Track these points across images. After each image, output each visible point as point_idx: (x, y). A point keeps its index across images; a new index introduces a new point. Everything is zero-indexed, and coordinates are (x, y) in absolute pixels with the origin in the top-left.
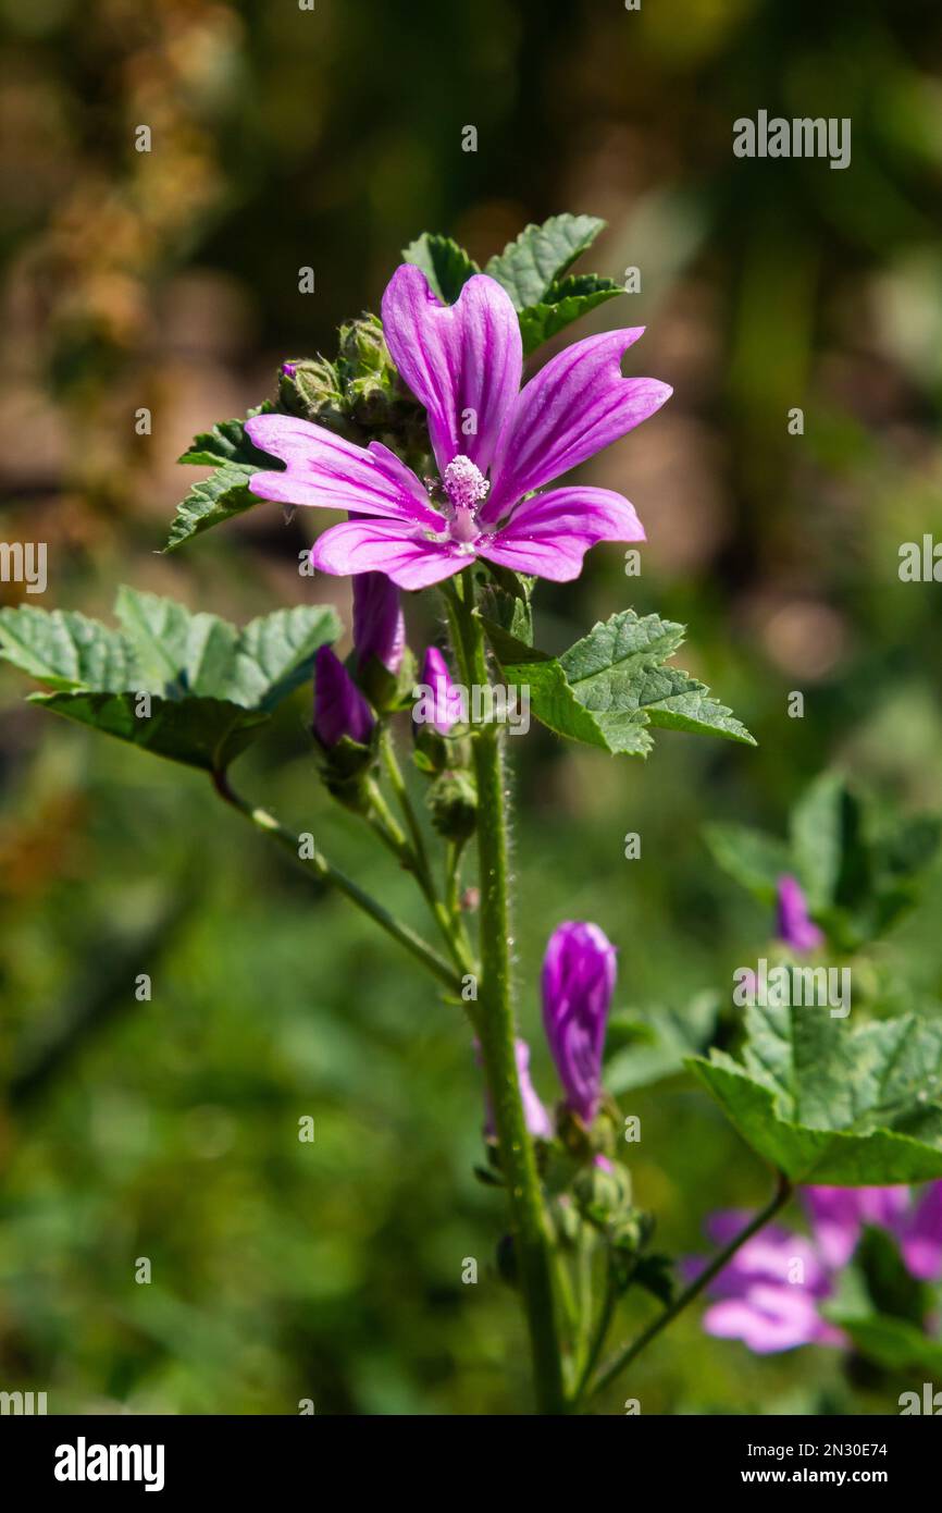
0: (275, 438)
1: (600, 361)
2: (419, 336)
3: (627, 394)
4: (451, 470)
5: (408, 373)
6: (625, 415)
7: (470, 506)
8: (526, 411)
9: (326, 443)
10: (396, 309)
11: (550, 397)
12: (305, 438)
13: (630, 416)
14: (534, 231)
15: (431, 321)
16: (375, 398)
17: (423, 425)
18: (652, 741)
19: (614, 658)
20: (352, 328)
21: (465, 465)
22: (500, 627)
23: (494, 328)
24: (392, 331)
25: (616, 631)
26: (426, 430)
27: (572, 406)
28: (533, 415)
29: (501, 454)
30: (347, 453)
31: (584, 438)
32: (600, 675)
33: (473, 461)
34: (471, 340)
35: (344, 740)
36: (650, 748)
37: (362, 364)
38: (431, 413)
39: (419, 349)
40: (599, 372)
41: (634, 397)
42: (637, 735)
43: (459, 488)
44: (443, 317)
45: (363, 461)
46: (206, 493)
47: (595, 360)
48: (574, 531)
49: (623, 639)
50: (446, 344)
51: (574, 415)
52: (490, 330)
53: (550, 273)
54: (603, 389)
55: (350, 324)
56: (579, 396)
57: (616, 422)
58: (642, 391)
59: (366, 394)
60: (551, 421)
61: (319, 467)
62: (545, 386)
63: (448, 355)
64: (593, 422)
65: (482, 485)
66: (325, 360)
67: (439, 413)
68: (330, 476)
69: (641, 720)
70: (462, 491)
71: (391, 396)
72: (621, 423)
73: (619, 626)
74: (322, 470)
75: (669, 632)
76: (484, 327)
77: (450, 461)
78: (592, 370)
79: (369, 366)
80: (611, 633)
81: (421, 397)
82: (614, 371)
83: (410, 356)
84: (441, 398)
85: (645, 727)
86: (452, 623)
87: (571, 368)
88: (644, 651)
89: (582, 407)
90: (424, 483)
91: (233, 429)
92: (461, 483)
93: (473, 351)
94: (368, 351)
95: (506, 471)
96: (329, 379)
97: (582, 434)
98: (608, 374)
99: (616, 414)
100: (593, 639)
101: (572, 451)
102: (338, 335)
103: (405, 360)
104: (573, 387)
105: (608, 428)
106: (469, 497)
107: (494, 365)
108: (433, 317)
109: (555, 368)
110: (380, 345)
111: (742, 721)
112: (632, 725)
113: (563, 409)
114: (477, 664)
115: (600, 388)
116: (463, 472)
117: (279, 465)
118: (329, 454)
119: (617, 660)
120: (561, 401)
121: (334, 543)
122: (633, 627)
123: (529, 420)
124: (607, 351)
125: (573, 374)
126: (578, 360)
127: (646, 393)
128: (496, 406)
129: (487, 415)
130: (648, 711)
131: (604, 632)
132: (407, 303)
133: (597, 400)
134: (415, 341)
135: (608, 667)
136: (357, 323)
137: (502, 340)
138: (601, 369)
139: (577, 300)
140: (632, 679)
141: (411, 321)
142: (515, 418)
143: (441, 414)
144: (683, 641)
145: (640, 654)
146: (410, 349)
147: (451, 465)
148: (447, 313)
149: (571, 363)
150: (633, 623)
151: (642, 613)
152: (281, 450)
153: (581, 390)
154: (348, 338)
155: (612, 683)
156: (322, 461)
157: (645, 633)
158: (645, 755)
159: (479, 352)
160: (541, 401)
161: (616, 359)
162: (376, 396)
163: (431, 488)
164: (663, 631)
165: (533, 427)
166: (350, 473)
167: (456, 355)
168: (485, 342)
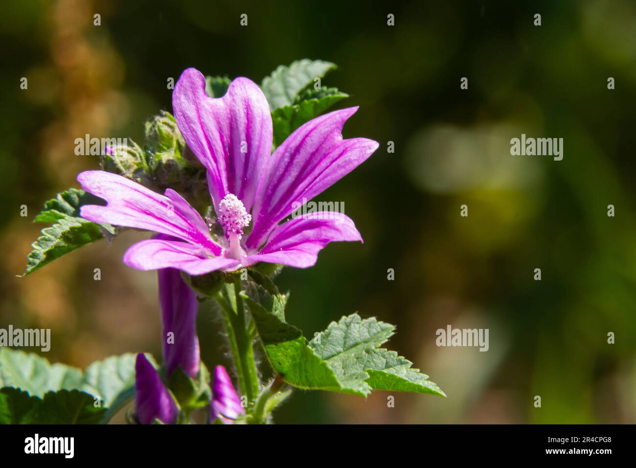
0: (99, 185)
1: (327, 129)
2: (199, 117)
3: (346, 148)
4: (223, 204)
5: (192, 142)
6: (345, 162)
7: (238, 232)
8: (276, 168)
9: (135, 190)
10: (183, 98)
11: (293, 157)
12: (120, 185)
13: (350, 161)
14: (283, 71)
15: (208, 108)
16: (170, 165)
17: (204, 181)
18: (371, 388)
19: (344, 347)
20: (153, 123)
21: (233, 200)
22: (260, 305)
23: (252, 111)
24: (180, 113)
25: (346, 329)
26: (206, 185)
27: (308, 162)
28: (281, 170)
29: (259, 198)
30: (150, 197)
31: (317, 180)
32: (335, 358)
33: (239, 198)
34: (236, 120)
35: (156, 422)
36: (370, 392)
37: (161, 145)
38: (210, 171)
39: (199, 126)
40: (326, 138)
41: (352, 149)
42: (360, 385)
43: (229, 217)
44: (216, 105)
45: (162, 203)
46: (53, 235)
47: (324, 129)
48: (311, 239)
49: (351, 334)
50: (219, 123)
51: (309, 168)
52: (250, 112)
53: (294, 94)
54: (330, 148)
55: (152, 120)
56: (313, 155)
57: (339, 166)
58: (358, 145)
59: (164, 162)
60: (294, 173)
61: (130, 204)
62: (289, 150)
63: (220, 131)
64: (322, 170)
65: (246, 217)
66: (135, 144)
67: (214, 170)
68: (138, 211)
69: (362, 376)
70: (232, 219)
71: (182, 163)
72: (343, 167)
73: (348, 325)
74: (133, 207)
75: (383, 330)
76: (245, 111)
77: (223, 198)
78: (322, 136)
79: (165, 146)
80: (342, 330)
81: (202, 159)
82: (338, 136)
83: (193, 131)
84: (216, 161)
85: (367, 381)
86: (230, 336)
87: (307, 136)
88: (366, 342)
89: (316, 162)
90: (206, 221)
91: (72, 196)
92: (231, 212)
93: (237, 128)
94: (164, 135)
95: (264, 210)
96: (138, 156)
97: (315, 178)
98: (333, 138)
99: (340, 161)
100: (330, 333)
101: (311, 189)
102: (144, 128)
103: (189, 133)
104: (308, 149)
105: (334, 171)
106: (237, 224)
107: (252, 137)
108: (209, 104)
109: (296, 137)
110: (173, 131)
111: (436, 383)
112: (356, 380)
113: (302, 164)
114: (248, 362)
115: (327, 147)
116: (232, 204)
117: (103, 203)
118: (137, 197)
119: (347, 348)
120: (300, 159)
121: (140, 250)
122: (357, 326)
123: (279, 173)
124: (332, 123)
125: (308, 140)
126: (312, 130)
127: (359, 147)
128: (255, 164)
129: (249, 171)
130: (368, 371)
131: (336, 329)
132: (190, 94)
133: (325, 156)
134: (196, 120)
135: (339, 353)
136: (157, 118)
137: (257, 121)
138: (328, 135)
139: (312, 102)
140: (357, 358)
141: (193, 107)
142: (268, 173)
143: (217, 172)
144: (393, 333)
145: (363, 344)
146: (193, 125)
147: (223, 201)
148: (219, 102)
149: (307, 133)
150: (358, 323)
151: (364, 316)
152: (103, 193)
153: (315, 150)
154: (151, 129)
155: (343, 362)
156: (132, 201)
157: (366, 330)
158: (366, 396)
159: (242, 127)
160: (287, 160)
161: (337, 128)
162: (171, 163)
163: (210, 225)
164: (379, 329)
165: (281, 178)
166: (153, 210)
167: (226, 132)
168: (246, 121)
